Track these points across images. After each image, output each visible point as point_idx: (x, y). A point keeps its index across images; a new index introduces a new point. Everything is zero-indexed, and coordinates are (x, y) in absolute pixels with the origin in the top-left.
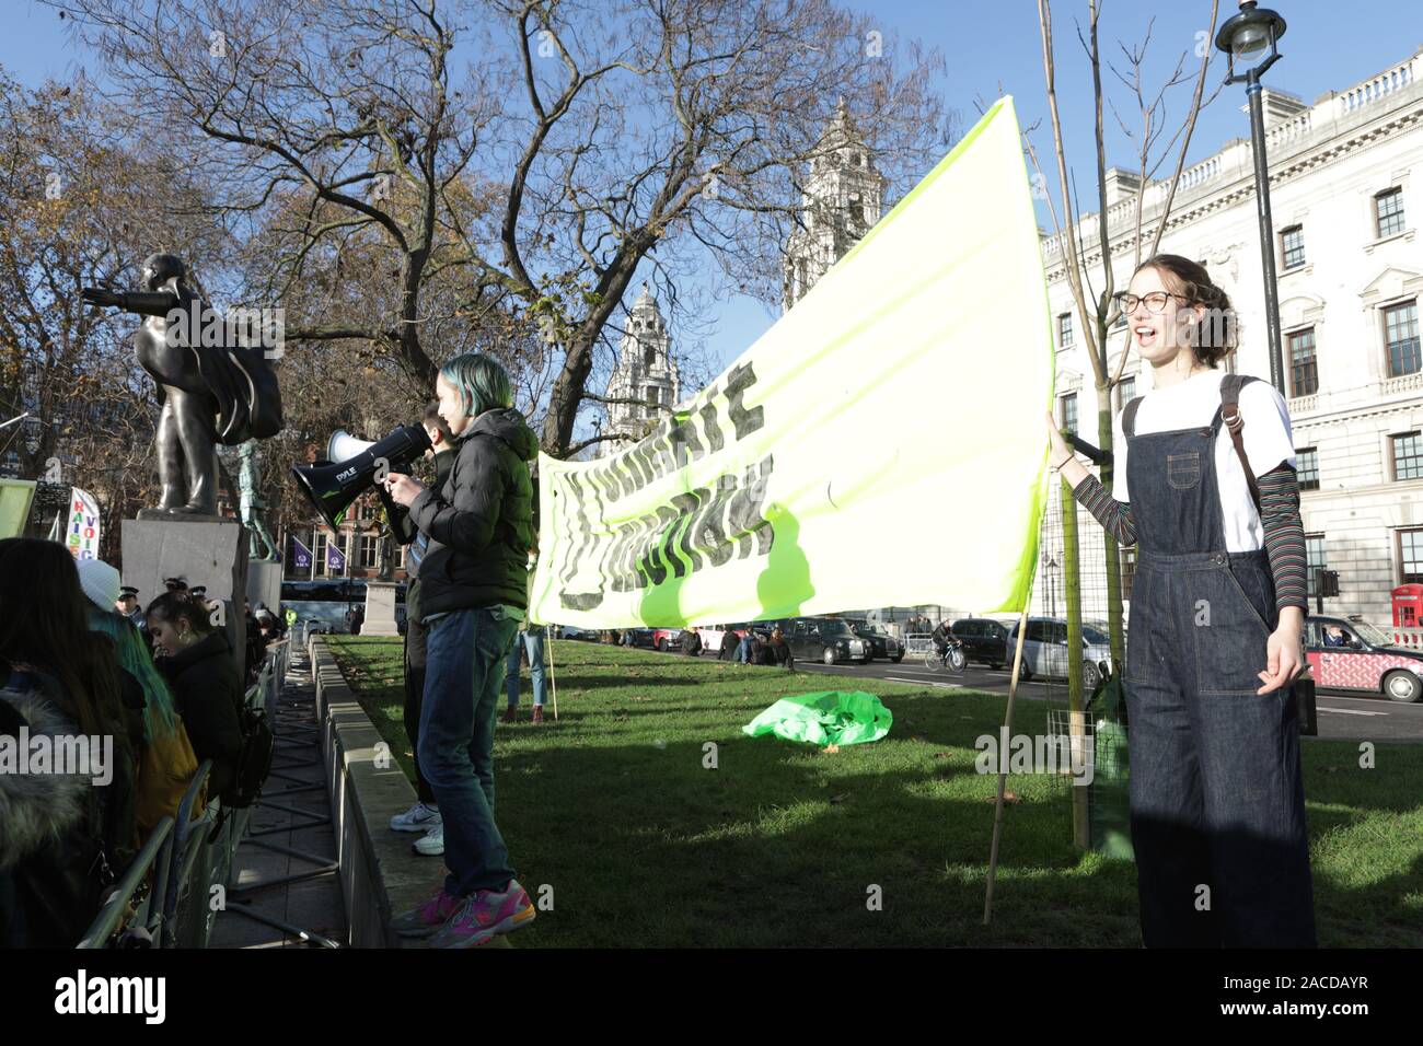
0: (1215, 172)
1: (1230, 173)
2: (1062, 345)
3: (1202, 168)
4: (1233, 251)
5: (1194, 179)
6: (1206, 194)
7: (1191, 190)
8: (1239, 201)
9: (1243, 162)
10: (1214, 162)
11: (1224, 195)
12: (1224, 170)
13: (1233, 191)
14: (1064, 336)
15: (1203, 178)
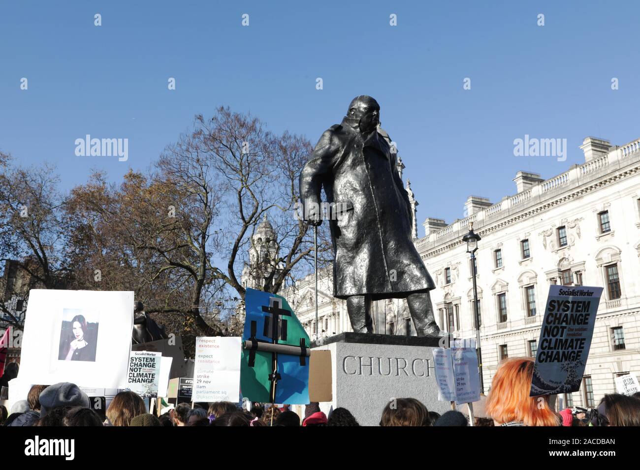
0: (567, 181)
1: (573, 182)
2: (497, 267)
3: (561, 178)
4: (577, 222)
5: (557, 183)
6: (563, 192)
7: (556, 189)
8: (578, 197)
9: (579, 176)
10: (566, 175)
11: (570, 193)
12: (570, 180)
13: (575, 191)
14: (498, 261)
15: (561, 183)
